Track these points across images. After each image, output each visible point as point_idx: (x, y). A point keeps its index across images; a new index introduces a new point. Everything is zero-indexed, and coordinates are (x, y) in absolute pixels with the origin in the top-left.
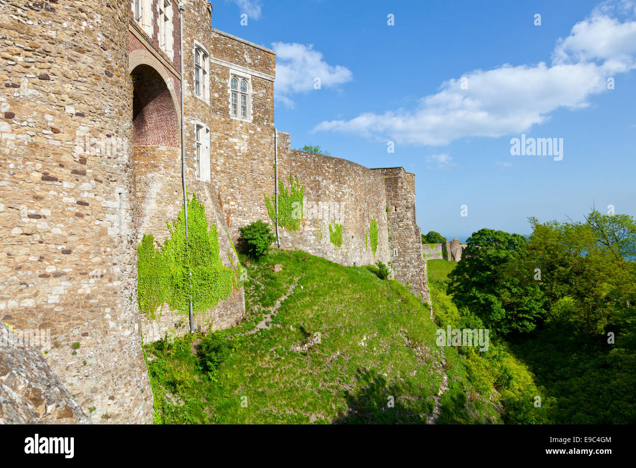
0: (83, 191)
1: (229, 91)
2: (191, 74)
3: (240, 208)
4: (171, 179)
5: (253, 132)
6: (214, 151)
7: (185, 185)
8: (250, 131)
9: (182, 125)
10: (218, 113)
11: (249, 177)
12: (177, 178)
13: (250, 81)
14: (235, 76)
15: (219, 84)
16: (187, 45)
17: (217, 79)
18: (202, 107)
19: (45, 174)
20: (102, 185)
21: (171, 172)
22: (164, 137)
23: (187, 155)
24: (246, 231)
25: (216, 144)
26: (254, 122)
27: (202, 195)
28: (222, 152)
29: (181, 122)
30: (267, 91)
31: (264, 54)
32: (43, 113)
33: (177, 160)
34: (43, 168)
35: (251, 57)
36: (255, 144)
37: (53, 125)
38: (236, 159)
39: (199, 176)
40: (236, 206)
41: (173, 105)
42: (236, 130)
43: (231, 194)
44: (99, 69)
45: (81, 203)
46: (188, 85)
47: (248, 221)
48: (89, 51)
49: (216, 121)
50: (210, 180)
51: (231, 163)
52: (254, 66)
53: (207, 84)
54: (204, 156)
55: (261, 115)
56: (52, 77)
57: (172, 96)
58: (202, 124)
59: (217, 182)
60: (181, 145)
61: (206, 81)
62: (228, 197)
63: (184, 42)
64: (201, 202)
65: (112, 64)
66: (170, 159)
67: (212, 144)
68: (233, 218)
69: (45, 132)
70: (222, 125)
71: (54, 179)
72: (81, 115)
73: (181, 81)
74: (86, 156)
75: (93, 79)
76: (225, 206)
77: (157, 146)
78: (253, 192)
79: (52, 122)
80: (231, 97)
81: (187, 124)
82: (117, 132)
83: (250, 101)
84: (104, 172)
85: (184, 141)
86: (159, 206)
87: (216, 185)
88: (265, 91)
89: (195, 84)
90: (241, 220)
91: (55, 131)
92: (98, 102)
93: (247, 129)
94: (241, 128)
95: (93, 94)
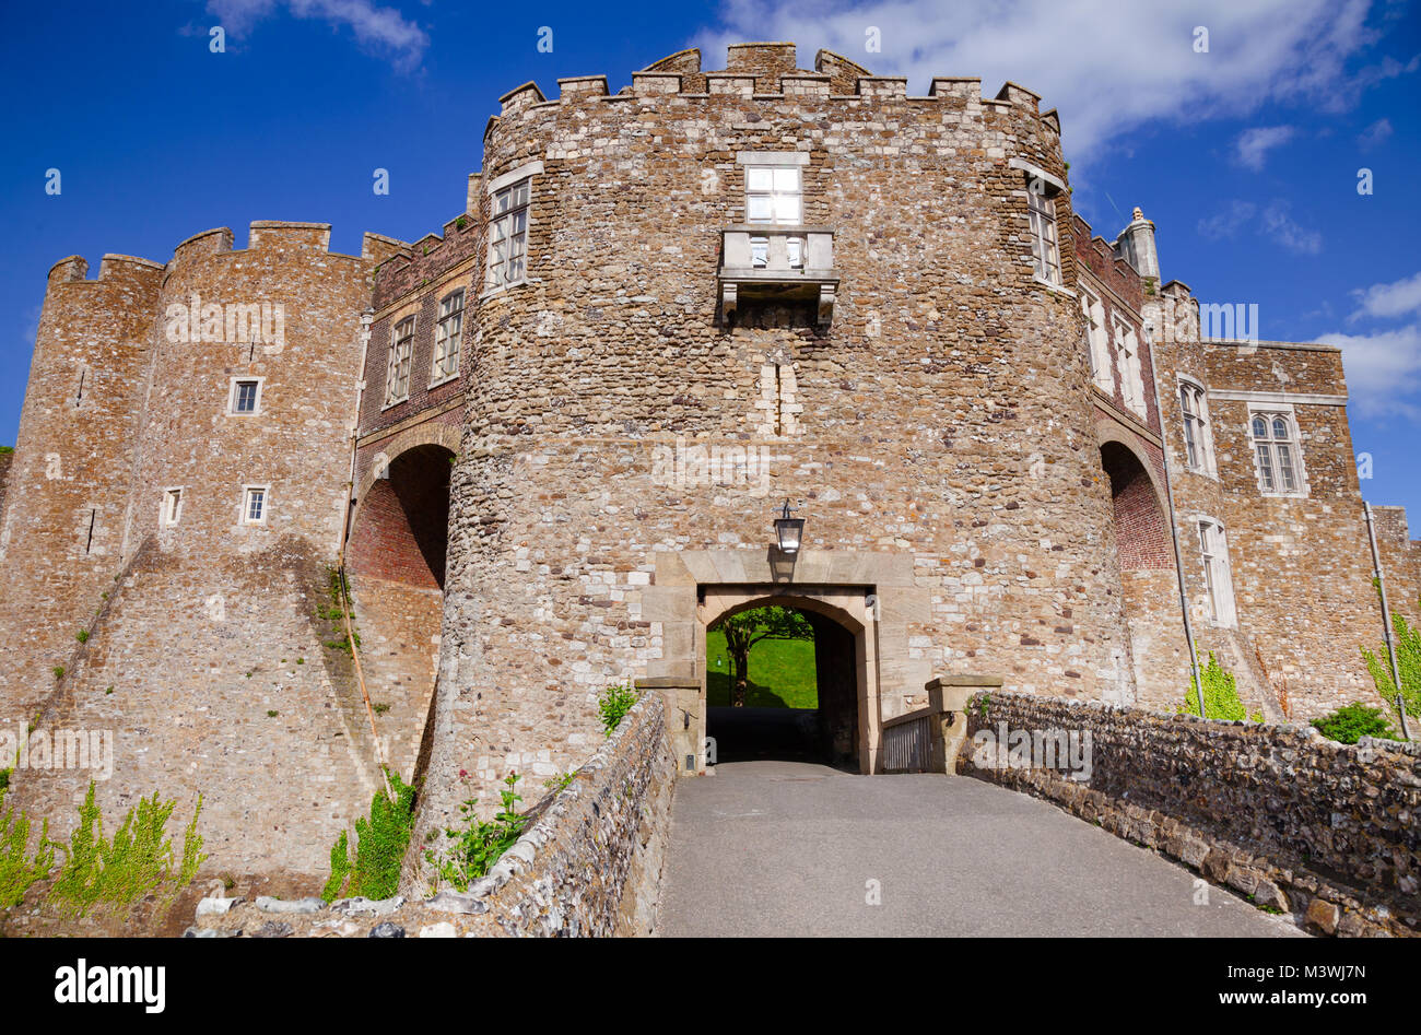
0: (1071, 657)
1: (1252, 445)
2: (1178, 434)
3: (1308, 678)
4: (1164, 628)
5: (1314, 517)
6: (1236, 566)
7: (1191, 637)
8: (1308, 516)
9: (1173, 527)
10: (1235, 490)
11: (1318, 609)
12: (1175, 626)
13: (1292, 417)
14: (1259, 413)
15: (1230, 435)
16: (1165, 385)
17: (1224, 427)
18: (1206, 488)
19: (1024, 635)
20: (1094, 646)
21: (1164, 614)
22: (1144, 553)
23: (1188, 581)
24: (1329, 726)
25: (1237, 550)
26: (1313, 494)
27: (1226, 655)
28: (1253, 565)
29: (1172, 522)
30: (1332, 428)
31: (1314, 357)
32: (1015, 554)
33: (1172, 592)
34: (1022, 628)
35: (1288, 370)
36: (1321, 541)
37: (1027, 567)
38: (1286, 577)
39: (1215, 619)
40: (1298, 675)
41: (1155, 496)
42: (1276, 519)
43: (1284, 650)
44: (1075, 479)
45: (1071, 674)
46: (1176, 454)
47: (1329, 705)
48: (1060, 458)
49: (1233, 506)
50: (1236, 624)
51: (1275, 586)
52: (1297, 386)
53: (1209, 441)
54: (1221, 578)
55: (1327, 479)
56: (1021, 504)
57: (1153, 479)
58: (1210, 519)
59: (1250, 627)
60: (1175, 565)
61: (1205, 437)
62: (1278, 657)
63: (1161, 381)
64: (1226, 668)
65: (1089, 468)
66: (1158, 592)
67: (1232, 552)
68: (1294, 700)
69: (1019, 578)
70: (1245, 514)
71: (1035, 642)
72: (1059, 548)
73: (1162, 449)
74: (1070, 606)
75: (1068, 495)
76: (1273, 675)
77: (1133, 570)
78: (1332, 642)
79: (1026, 563)
80: (1256, 455)
81: (1182, 525)
82: (1104, 565)
83: (1298, 455)
84: (1094, 627)
85: (1181, 556)
86: (1149, 680)
87: (1249, 633)
88: (1328, 430)
89: (1187, 449)
90: (1313, 703)
91: (1031, 575)
92: (1077, 526)
93: (1300, 513)
94: (1288, 512)
95: (1070, 516)
